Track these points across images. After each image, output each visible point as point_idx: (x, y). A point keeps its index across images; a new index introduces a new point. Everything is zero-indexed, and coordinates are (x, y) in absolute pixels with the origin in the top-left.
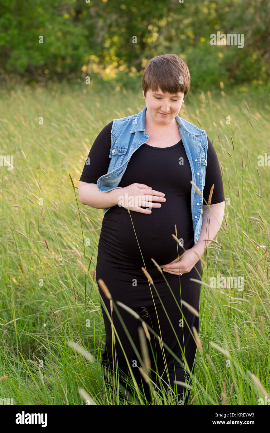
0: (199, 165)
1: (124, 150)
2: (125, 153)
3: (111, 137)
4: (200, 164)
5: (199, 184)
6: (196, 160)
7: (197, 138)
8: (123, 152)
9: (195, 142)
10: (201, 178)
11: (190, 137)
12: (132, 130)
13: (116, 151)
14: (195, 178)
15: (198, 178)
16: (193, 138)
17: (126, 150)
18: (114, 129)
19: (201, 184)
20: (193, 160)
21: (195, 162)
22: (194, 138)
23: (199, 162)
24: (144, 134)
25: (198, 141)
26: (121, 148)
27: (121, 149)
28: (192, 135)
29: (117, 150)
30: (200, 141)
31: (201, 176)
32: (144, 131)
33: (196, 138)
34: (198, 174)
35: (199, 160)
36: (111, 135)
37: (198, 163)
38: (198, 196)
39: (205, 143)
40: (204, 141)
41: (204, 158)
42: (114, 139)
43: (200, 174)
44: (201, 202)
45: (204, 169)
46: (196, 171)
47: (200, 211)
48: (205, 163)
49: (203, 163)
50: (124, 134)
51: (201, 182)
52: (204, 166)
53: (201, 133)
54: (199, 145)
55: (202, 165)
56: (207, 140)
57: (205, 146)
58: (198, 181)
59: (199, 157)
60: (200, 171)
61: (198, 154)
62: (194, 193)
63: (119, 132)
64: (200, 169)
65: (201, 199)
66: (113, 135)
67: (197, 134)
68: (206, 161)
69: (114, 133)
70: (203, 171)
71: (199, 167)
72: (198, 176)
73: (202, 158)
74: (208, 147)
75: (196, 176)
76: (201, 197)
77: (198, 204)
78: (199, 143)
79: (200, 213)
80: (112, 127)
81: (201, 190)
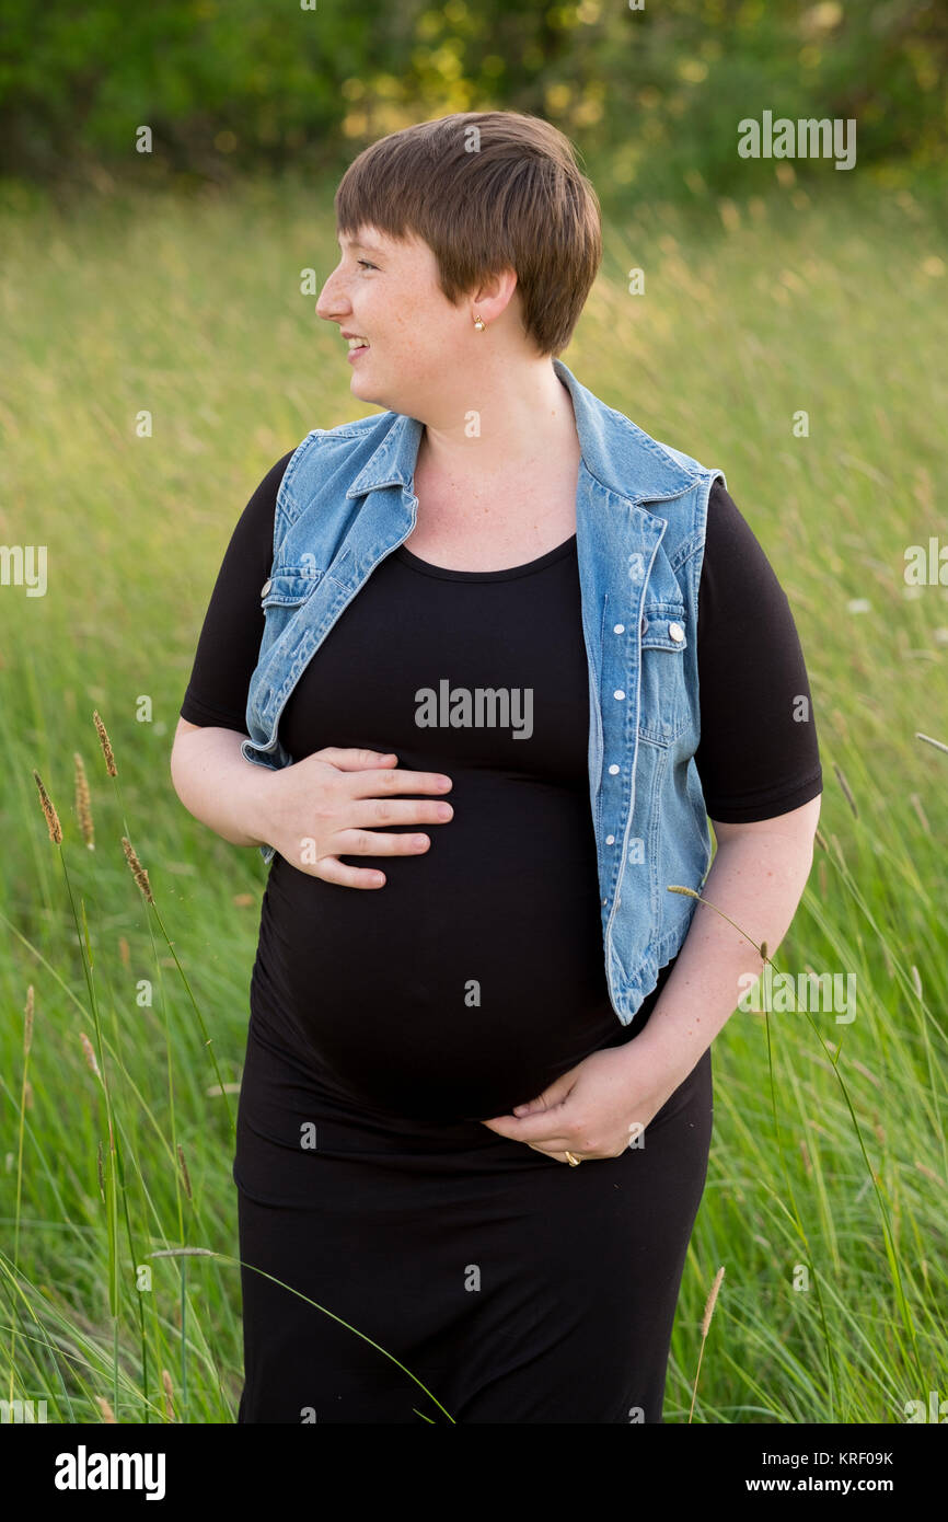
0: (628, 650)
1: (304, 585)
2: (303, 600)
3: (276, 518)
4: (633, 644)
5: (621, 743)
6: (619, 629)
7: (644, 514)
8: (302, 593)
9: (630, 533)
10: (630, 714)
11: (613, 512)
12: (355, 483)
13: (274, 590)
14: (600, 718)
15: (618, 712)
16: (627, 515)
18: (290, 482)
19: (629, 745)
20: (606, 628)
21: (613, 635)
22: (631, 517)
23: (630, 639)
24: (403, 499)
25: (647, 529)
26: (298, 574)
27: (293, 578)
28: (621, 499)
29: (279, 587)
30: (659, 531)
31: (630, 703)
32: (402, 487)
33: (637, 516)
34: (619, 695)
35: (633, 627)
36: (277, 510)
37: (626, 642)
38: (614, 800)
39: (686, 540)
40: (686, 529)
41: (671, 616)
42: (284, 529)
43: (630, 693)
44: (622, 831)
45: (670, 668)
46: (610, 682)
47: (616, 871)
48: (671, 639)
49: (657, 641)
50: (326, 504)
51: (631, 733)
52: (664, 655)
53: (681, 483)
54: (651, 549)
55: (651, 649)
56: (705, 523)
57: (688, 550)
58: (616, 729)
59: (636, 611)
60: (632, 680)
61: (633, 596)
62: (598, 785)
63: (307, 499)
64: (633, 670)
65: (623, 815)
66: (284, 508)
67: (654, 497)
68: (678, 631)
69: (286, 499)
70: (661, 676)
71: (630, 664)
72: (620, 705)
73: (659, 617)
74: (702, 554)
75: (606, 705)
76: (626, 804)
77: (610, 840)
78: (648, 540)
79: (615, 881)
80: (286, 474)
81: (629, 774)
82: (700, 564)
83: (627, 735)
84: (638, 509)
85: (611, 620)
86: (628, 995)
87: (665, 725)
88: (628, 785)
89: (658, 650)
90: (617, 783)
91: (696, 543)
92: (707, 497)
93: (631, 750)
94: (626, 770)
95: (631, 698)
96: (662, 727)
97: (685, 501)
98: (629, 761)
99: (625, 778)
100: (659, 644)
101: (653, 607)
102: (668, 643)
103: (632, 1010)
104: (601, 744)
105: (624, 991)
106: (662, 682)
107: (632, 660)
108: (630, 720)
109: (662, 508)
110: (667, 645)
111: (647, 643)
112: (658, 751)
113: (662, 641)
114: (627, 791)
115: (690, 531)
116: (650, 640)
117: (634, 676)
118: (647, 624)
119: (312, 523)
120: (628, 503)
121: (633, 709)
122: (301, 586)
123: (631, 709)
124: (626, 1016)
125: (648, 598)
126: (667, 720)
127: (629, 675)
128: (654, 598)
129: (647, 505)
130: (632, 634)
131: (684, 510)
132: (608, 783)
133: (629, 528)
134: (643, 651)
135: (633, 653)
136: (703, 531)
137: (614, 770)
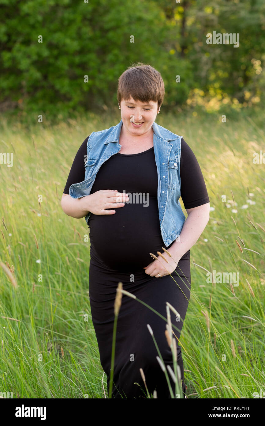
0: (166, 168)
1: (94, 161)
2: (94, 164)
3: (87, 149)
6: (164, 164)
7: (168, 143)
8: (93, 163)
10: (166, 181)
11: (162, 142)
12: (106, 141)
13: (87, 163)
14: (160, 181)
15: (164, 180)
16: (165, 143)
17: (96, 161)
18: (90, 141)
19: (166, 187)
20: (161, 164)
21: (162, 165)
22: (166, 143)
23: (166, 166)
24: (117, 145)
25: (169, 145)
26: (93, 159)
27: (91, 160)
28: (163, 140)
29: (89, 162)
30: (172, 146)
31: (167, 178)
32: (117, 142)
33: (167, 143)
34: (164, 177)
35: (166, 163)
36: (87, 147)
38: (163, 199)
39: (177, 147)
40: (177, 145)
41: (174, 162)
42: (89, 151)
43: (166, 176)
44: (165, 205)
45: (174, 172)
46: (162, 174)
47: (164, 213)
48: (174, 166)
49: (171, 166)
50: (98, 145)
51: (167, 185)
52: (173, 169)
53: (175, 137)
54: (170, 149)
56: (181, 144)
57: (178, 150)
58: (164, 184)
59: (167, 160)
61: (167, 157)
62: (160, 195)
63: (94, 144)
64: (167, 172)
65: (165, 201)
66: (89, 147)
67: (170, 139)
68: (176, 165)
69: (89, 145)
70: (172, 174)
71: (166, 171)
72: (164, 179)
73: (171, 161)
74: (181, 150)
75: (161, 179)
76: (166, 199)
77: (162, 207)
78: (169, 147)
79: (163, 215)
80: (88, 140)
81: (167, 193)
82: (180, 152)
84: (167, 142)
85: (162, 162)
86: (167, 241)
88: (166, 195)
89: (171, 168)
90: (164, 195)
91: (179, 148)
92: (181, 140)
93: (167, 188)
94: (166, 192)
96: (173, 185)
97: (176, 141)
98: (167, 190)
99: (166, 194)
101: (170, 160)
103: (169, 244)
104: (160, 187)
105: (167, 240)
106: (172, 175)
109: (171, 142)
110: (173, 167)
111: (169, 166)
112: (172, 190)
114: (166, 196)
117: (167, 173)
118: (169, 163)
119: (95, 149)
120: (165, 140)
122: (93, 161)
124: (167, 245)
125: (169, 158)
128: (170, 158)
129: (169, 141)
131: (176, 142)
132: (162, 195)
133: (165, 145)
134: (169, 168)
136: (180, 146)
137: (163, 192)
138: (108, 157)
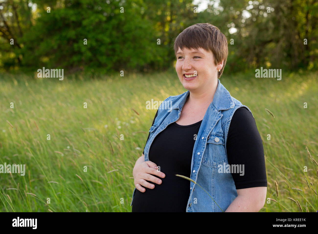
0: (203, 143)
4: (205, 142)
6: (203, 138)
10: (200, 158)
11: (213, 112)
14: (194, 158)
15: (197, 158)
16: (215, 113)
17: (155, 128)
19: (198, 166)
21: (201, 139)
22: (216, 114)
23: (204, 140)
25: (218, 116)
26: (155, 126)
30: (221, 117)
33: (217, 113)
34: (199, 153)
35: (206, 137)
38: (193, 179)
39: (227, 119)
40: (227, 116)
41: (217, 135)
43: (201, 153)
44: (193, 186)
46: (198, 150)
49: (211, 141)
51: (199, 163)
52: (213, 145)
54: (216, 121)
55: (210, 143)
56: (232, 115)
57: (226, 121)
58: (196, 161)
59: (208, 134)
60: (203, 150)
61: (209, 131)
66: (159, 112)
67: (223, 109)
68: (217, 140)
69: (159, 110)
70: (213, 150)
71: (203, 146)
72: (198, 156)
73: (213, 136)
74: (230, 122)
77: (191, 188)
78: (217, 118)
82: (229, 125)
83: (198, 163)
84: (218, 112)
87: (214, 162)
89: (212, 143)
91: (229, 120)
94: (196, 172)
95: (201, 155)
96: (212, 163)
97: (231, 110)
98: (197, 170)
99: (196, 174)
100: (211, 142)
101: (212, 133)
102: (214, 142)
104: (193, 165)
106: (213, 152)
107: (204, 146)
108: (200, 160)
111: (209, 142)
112: (212, 169)
113: (212, 141)
114: (196, 176)
115: (228, 117)
116: (209, 141)
117: (203, 149)
118: (210, 137)
120: (216, 110)
121: (201, 157)
123: (200, 157)
126: (215, 161)
127: (202, 149)
128: (213, 131)
130: (205, 139)
133: (215, 116)
134: (208, 144)
135: (204, 144)
136: (231, 117)
138: (164, 127)
